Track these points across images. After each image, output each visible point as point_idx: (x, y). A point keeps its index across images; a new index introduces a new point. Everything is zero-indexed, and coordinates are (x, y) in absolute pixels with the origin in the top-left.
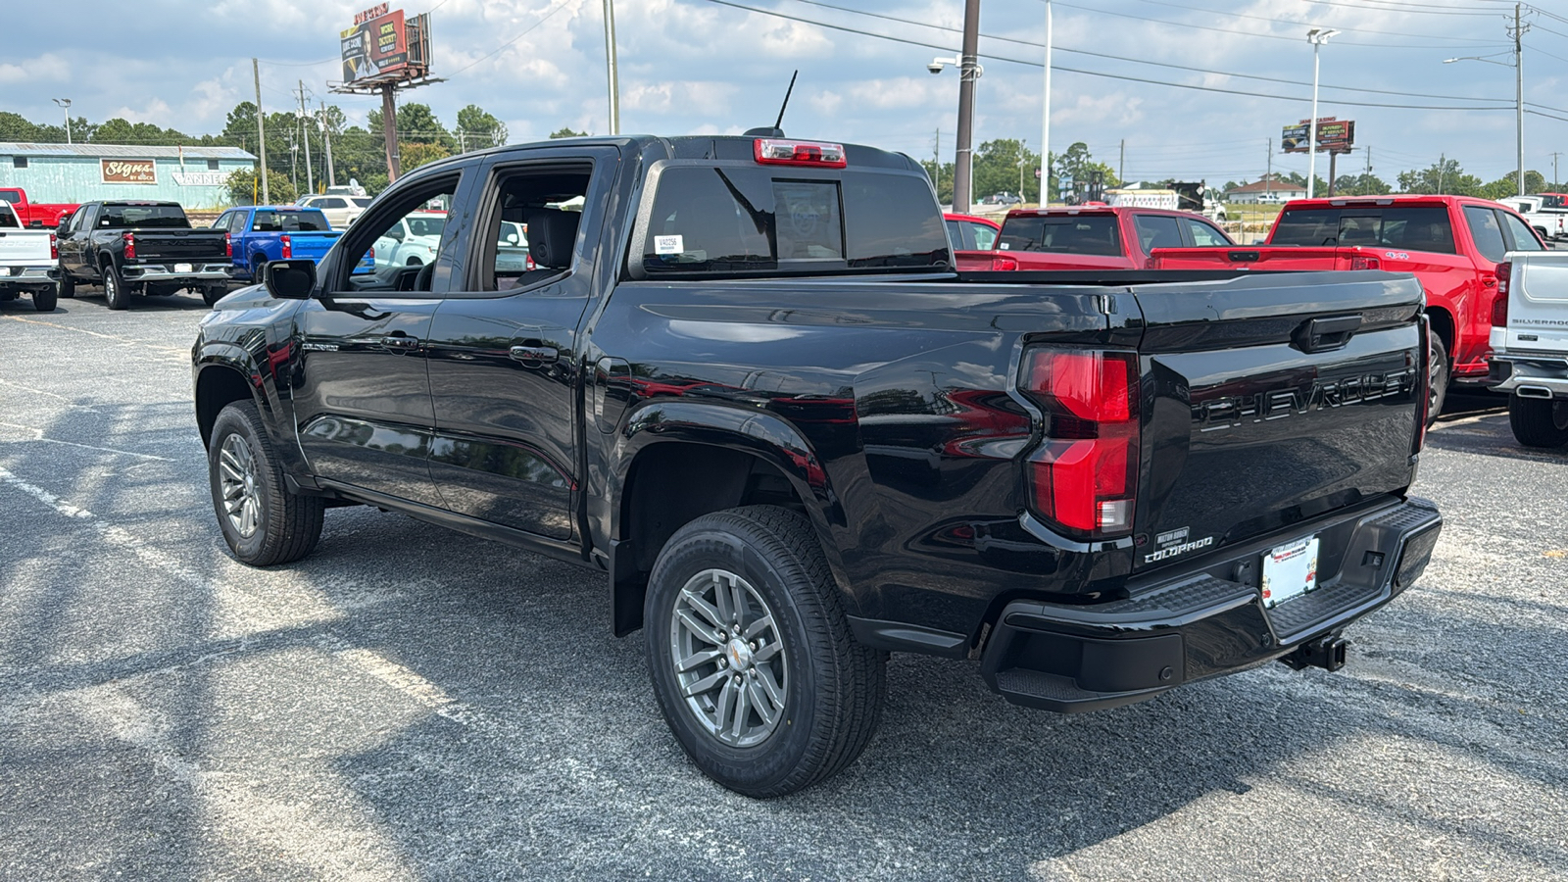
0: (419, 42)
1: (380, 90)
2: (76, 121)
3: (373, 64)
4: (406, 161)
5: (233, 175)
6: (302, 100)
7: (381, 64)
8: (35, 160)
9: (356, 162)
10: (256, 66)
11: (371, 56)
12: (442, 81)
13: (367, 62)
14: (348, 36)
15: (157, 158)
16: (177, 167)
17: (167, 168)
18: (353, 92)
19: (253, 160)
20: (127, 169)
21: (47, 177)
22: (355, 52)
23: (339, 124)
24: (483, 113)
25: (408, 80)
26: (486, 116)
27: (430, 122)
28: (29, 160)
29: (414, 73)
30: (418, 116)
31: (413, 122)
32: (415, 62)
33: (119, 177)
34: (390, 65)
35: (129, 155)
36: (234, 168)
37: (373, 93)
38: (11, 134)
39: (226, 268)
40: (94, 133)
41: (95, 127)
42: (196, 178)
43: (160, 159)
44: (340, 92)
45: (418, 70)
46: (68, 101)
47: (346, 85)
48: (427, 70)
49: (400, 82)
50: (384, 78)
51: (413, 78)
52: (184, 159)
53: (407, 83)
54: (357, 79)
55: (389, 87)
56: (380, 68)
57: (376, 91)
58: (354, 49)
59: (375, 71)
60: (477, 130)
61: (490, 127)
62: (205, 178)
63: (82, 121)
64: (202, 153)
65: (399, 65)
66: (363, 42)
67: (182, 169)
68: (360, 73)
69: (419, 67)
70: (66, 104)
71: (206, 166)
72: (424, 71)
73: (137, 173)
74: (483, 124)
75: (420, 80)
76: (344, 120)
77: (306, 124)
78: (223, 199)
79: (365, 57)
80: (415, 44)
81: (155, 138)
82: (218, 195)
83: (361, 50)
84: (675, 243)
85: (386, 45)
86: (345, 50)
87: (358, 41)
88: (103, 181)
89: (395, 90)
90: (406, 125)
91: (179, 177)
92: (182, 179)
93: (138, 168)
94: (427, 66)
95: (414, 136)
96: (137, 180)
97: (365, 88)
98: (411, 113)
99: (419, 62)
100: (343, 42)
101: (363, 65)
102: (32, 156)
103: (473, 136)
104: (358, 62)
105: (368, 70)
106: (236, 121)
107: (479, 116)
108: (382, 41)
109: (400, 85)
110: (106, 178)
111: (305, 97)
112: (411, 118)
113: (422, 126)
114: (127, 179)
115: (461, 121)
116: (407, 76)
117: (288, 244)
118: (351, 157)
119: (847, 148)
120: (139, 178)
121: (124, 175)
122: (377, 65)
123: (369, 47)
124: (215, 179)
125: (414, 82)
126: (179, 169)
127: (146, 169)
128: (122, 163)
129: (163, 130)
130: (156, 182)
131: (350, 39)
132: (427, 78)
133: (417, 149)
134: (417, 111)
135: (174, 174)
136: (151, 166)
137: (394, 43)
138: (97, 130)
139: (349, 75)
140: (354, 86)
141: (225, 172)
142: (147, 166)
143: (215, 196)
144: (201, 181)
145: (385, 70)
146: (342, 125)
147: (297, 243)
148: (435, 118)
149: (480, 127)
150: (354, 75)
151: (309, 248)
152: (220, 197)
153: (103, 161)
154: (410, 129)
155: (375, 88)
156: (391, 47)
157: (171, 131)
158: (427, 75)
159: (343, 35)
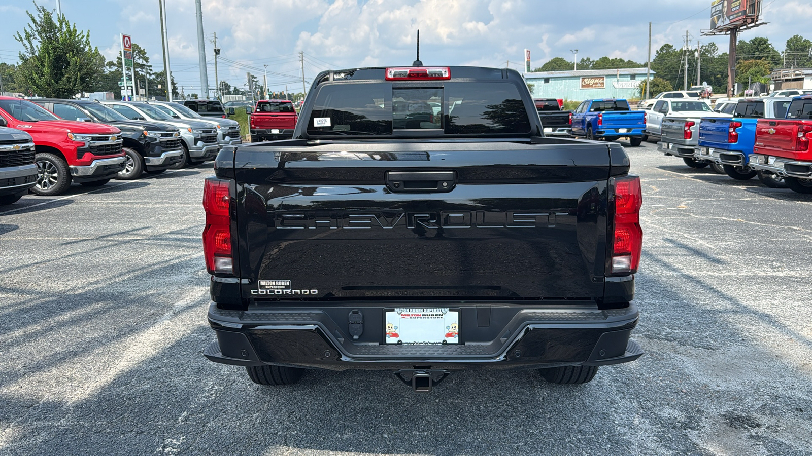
0: (755, 3)
1: (729, 32)
2: (585, 59)
3: (727, 18)
4: (743, 70)
5: (642, 82)
6: (687, 41)
7: (731, 17)
8: (553, 79)
9: (720, 72)
10: (650, 26)
11: (726, 14)
12: (766, 24)
13: (723, 17)
14: (715, 4)
15: (606, 76)
16: (615, 79)
17: (611, 80)
18: (714, 35)
19: (654, 74)
20: (592, 81)
21: (557, 87)
22: (717, 13)
23: (714, 52)
24: (803, 39)
25: (746, 25)
26: (805, 41)
27: (767, 47)
28: (550, 79)
29: (749, 21)
30: (760, 45)
31: (757, 48)
32: (751, 14)
33: (588, 86)
34: (736, 18)
35: (593, 74)
36: (643, 79)
37: (726, 34)
38: (558, 67)
39: (567, 130)
40: (593, 64)
41: (593, 61)
42: (624, 84)
43: (608, 76)
44: (707, 35)
45: (752, 19)
46: (577, 50)
47: (711, 31)
48: (757, 18)
49: (742, 26)
50: (731, 25)
51: (749, 24)
52: (620, 75)
53: (745, 27)
54: (717, 26)
55: (734, 30)
56: (730, 20)
57: (727, 33)
58: (718, 11)
59: (728, 22)
60: (798, 50)
61: (807, 47)
62: (628, 84)
63: (588, 59)
64: (629, 72)
65: (741, 17)
66: (723, 7)
67: (618, 80)
68: (720, 24)
69: (752, 17)
70: (576, 52)
71: (629, 78)
72: (755, 19)
73: (597, 83)
74: (802, 46)
75: (753, 24)
76: (717, 50)
77: (687, 54)
78: (636, 95)
79: (723, 15)
80: (753, 4)
81: (620, 65)
82: (633, 93)
83: (721, 11)
84: (326, 121)
85: (735, 7)
86: (712, 12)
87: (720, 6)
88: (581, 88)
89: (738, 32)
90: (752, 50)
91: (615, 84)
92: (617, 85)
93: (597, 81)
94: (758, 16)
95: (756, 56)
96: (596, 87)
97: (721, 32)
98: (757, 43)
99: (753, 14)
100: (712, 7)
101: (721, 19)
102: (552, 78)
103: (795, 53)
104: (718, 18)
105: (723, 22)
106: (660, 54)
107: (800, 41)
108: (733, 5)
109: (741, 28)
110: (583, 86)
111: (688, 39)
112: (756, 46)
113: (762, 50)
114: (592, 86)
115: (788, 45)
116: (745, 23)
117: (601, 118)
118: (718, 69)
119: (450, 69)
120: (597, 86)
121: (590, 85)
122: (728, 17)
123: (726, 9)
124: (633, 85)
125: (749, 26)
126: (616, 80)
127: (601, 81)
128: (590, 79)
129: (626, 61)
130: (604, 87)
131: (715, 6)
132: (757, 23)
133: (750, 63)
134: (760, 41)
135: (613, 83)
136: (603, 80)
137: (740, 5)
138: (594, 63)
139: (713, 25)
140: (715, 31)
141: (639, 81)
142: (602, 79)
143: (632, 93)
144: (626, 86)
145: (733, 21)
146: (715, 52)
147: (606, 118)
148: (770, 44)
149: (800, 47)
150: (716, 25)
151: (611, 120)
152: (634, 94)
153: (582, 78)
154: (754, 52)
155: (727, 31)
156: (737, 8)
157: (629, 61)
158: (757, 21)
159: (712, 4)
